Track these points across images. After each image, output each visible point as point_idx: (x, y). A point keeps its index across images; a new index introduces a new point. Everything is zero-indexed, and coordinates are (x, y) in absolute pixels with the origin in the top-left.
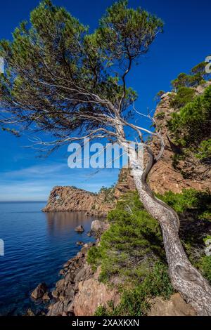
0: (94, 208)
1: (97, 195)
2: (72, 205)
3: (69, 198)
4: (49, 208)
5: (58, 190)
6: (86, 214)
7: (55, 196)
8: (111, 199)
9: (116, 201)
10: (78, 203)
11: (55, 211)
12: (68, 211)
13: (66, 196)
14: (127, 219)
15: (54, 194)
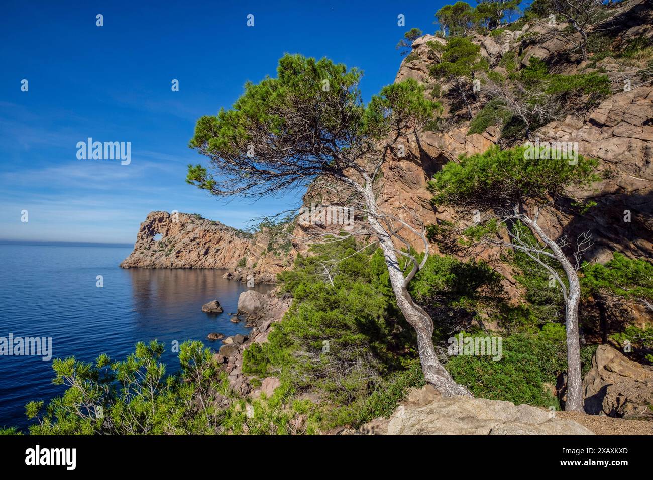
0: (243, 264)
1: (251, 237)
2: (194, 255)
3: (186, 240)
4: (139, 260)
5: (161, 220)
6: (225, 275)
7: (152, 233)
8: (283, 247)
9: (293, 251)
10: (207, 253)
11: (153, 268)
12: (183, 268)
13: (178, 236)
14: (332, 298)
15: (149, 230)
